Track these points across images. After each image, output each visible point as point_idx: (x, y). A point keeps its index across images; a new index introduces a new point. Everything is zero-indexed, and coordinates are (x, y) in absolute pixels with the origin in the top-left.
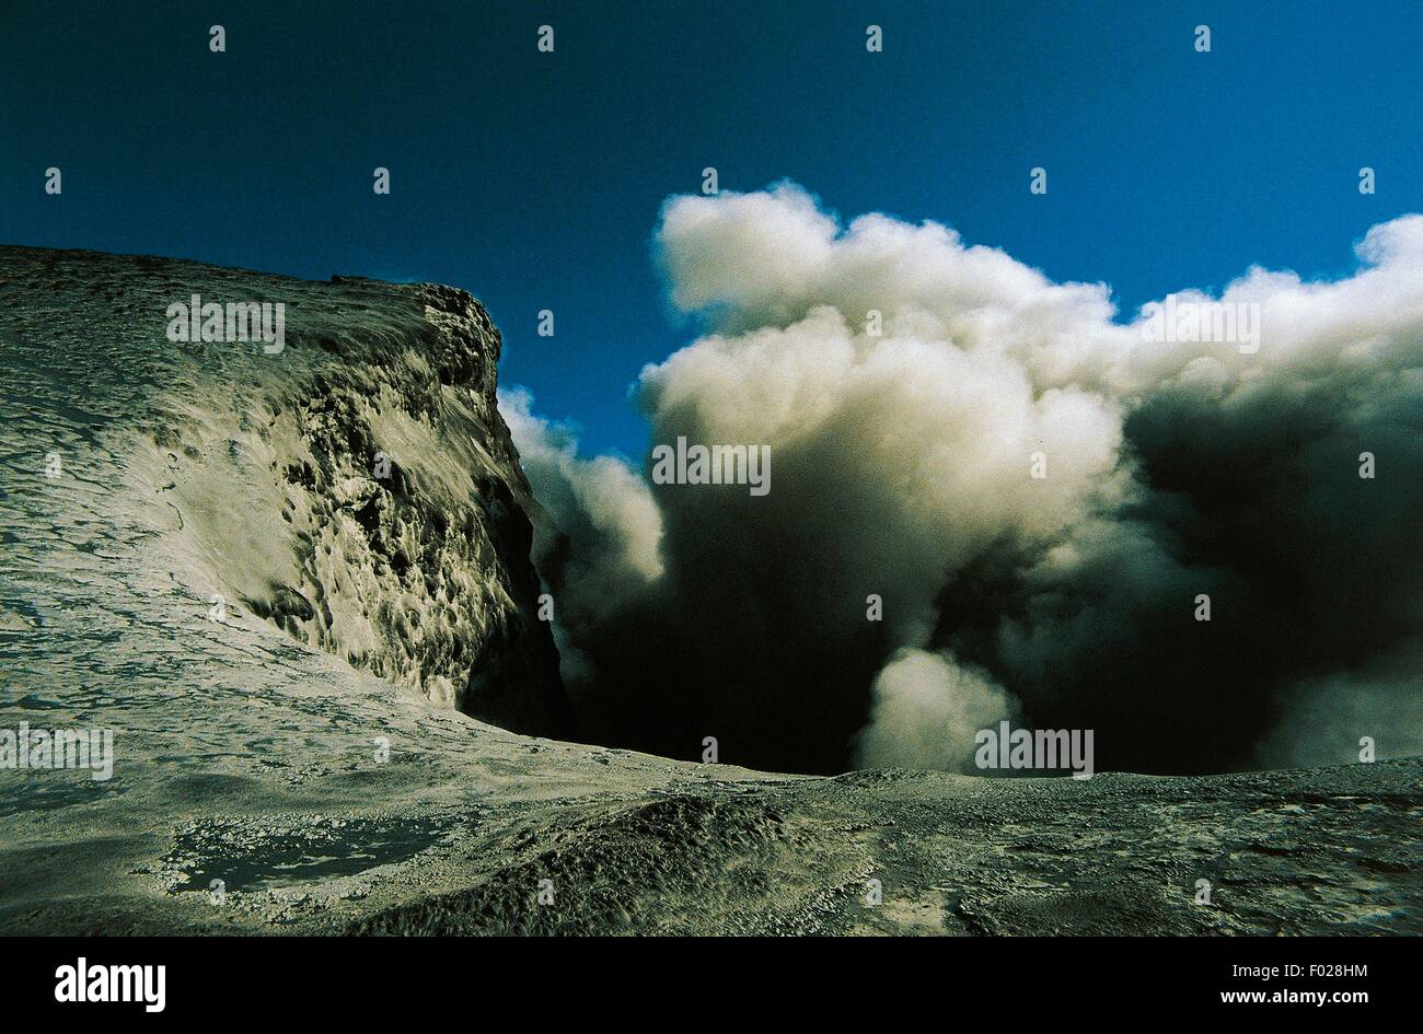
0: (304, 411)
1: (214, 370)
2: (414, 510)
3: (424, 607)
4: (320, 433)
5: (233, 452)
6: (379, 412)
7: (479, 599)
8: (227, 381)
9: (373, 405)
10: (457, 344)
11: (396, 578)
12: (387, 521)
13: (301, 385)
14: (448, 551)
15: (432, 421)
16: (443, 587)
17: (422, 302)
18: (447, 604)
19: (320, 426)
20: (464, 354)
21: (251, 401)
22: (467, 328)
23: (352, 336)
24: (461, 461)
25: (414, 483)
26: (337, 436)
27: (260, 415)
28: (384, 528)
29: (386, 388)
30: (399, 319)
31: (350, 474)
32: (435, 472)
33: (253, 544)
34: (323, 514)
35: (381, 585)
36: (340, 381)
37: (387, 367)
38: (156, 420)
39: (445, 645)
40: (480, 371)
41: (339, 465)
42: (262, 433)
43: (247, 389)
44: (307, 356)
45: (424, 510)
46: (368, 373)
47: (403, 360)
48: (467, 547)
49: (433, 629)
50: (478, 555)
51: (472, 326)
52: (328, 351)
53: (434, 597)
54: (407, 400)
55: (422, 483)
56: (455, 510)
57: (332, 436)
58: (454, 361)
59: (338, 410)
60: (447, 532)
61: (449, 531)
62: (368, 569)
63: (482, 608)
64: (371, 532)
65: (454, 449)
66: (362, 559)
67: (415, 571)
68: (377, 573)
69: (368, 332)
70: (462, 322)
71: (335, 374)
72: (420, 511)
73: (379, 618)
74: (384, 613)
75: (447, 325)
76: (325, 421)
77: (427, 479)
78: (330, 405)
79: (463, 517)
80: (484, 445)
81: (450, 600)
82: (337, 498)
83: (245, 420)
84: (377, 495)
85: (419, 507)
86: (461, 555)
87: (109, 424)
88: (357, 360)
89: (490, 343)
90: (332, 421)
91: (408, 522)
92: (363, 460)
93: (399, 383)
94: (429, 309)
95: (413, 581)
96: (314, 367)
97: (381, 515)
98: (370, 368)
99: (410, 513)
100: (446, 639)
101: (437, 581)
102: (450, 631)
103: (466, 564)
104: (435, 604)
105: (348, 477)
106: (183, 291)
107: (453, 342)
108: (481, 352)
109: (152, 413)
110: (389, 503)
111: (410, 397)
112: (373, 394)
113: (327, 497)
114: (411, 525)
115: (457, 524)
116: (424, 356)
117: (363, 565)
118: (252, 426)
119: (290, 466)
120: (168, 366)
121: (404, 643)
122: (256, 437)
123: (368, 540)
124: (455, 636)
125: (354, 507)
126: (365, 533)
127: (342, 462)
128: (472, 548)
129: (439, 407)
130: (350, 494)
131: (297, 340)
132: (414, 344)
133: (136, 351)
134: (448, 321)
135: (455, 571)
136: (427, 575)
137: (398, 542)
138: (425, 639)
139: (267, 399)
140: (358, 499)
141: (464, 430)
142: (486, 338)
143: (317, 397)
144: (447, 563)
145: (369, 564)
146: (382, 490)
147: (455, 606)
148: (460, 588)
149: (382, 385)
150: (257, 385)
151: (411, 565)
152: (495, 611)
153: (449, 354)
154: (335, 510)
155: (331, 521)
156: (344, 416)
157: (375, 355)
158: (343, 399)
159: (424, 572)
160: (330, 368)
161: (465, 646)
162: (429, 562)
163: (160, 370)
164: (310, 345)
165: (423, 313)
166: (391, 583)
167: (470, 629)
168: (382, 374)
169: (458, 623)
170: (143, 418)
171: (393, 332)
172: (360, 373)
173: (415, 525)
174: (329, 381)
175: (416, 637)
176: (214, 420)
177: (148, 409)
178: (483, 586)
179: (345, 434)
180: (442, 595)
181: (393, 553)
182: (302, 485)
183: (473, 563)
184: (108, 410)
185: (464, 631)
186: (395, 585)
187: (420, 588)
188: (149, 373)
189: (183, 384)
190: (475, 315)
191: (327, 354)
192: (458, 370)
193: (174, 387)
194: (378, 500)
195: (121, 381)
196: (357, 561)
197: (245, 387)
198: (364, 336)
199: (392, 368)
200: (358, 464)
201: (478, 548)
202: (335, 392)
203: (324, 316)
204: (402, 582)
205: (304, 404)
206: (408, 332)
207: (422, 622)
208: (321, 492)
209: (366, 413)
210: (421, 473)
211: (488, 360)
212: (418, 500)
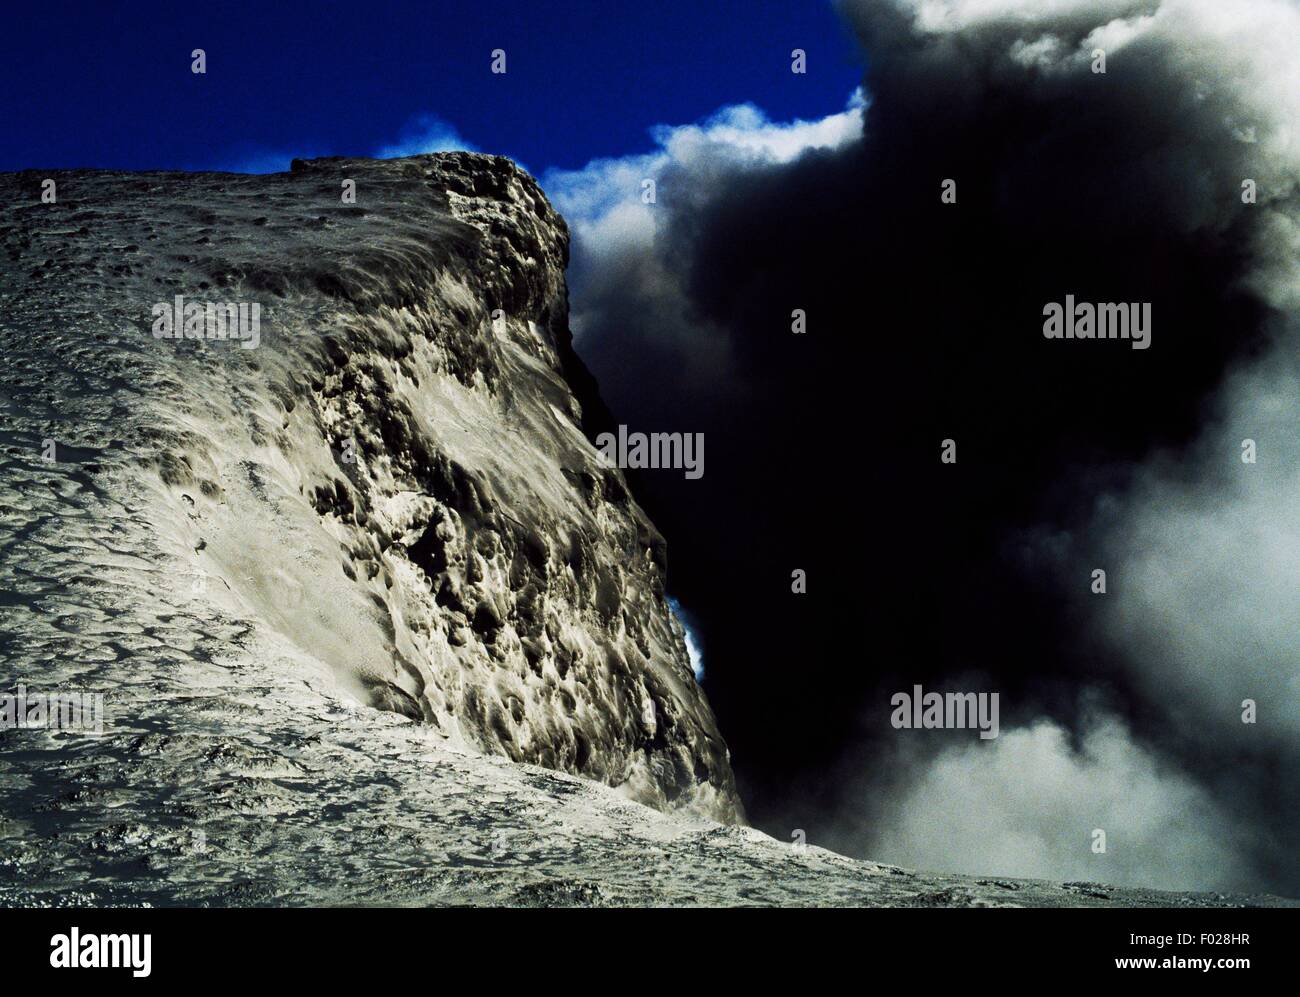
0: (318, 396)
1: (192, 352)
2: (496, 537)
3: (528, 687)
4: (338, 429)
5: (256, 482)
6: (416, 383)
7: (604, 669)
8: (214, 368)
9: (407, 372)
10: (500, 247)
11: (482, 647)
12: (458, 559)
13: (309, 357)
14: (551, 596)
15: (490, 385)
16: (549, 655)
17: (439, 186)
18: (559, 682)
19: (338, 416)
20: (513, 263)
21: (252, 394)
22: (513, 219)
23: (359, 264)
24: (543, 446)
25: (490, 494)
26: (365, 430)
27: (271, 416)
28: (455, 569)
29: (420, 341)
30: (417, 224)
31: (392, 489)
32: (517, 472)
33: (323, 619)
34: (371, 559)
35: (461, 661)
36: (359, 342)
37: (416, 307)
38: (155, 446)
39: (564, 746)
40: (541, 290)
41: (374, 476)
42: (282, 444)
43: (244, 376)
44: (301, 307)
45: (510, 534)
46: (392, 321)
47: (437, 292)
48: (577, 587)
49: (544, 725)
50: (593, 598)
51: (519, 215)
52: (330, 294)
53: (539, 672)
54: (452, 356)
55: (500, 491)
56: (552, 528)
57: (357, 431)
58: (499, 276)
59: (360, 389)
60: (547, 566)
61: (550, 564)
62: (439, 637)
63: (610, 683)
64: (435, 578)
65: (529, 427)
66: (430, 623)
67: (508, 634)
68: (454, 642)
69: (380, 254)
70: (504, 210)
71: (350, 332)
72: (504, 538)
73: (465, 712)
74: (472, 701)
75: (481, 219)
76: (343, 409)
77: (504, 483)
78: (350, 382)
79: (566, 540)
80: (568, 412)
81: (563, 674)
82: (384, 529)
83: (255, 426)
84: (437, 518)
85: (501, 530)
86: (570, 601)
87: (104, 461)
88: (375, 303)
89: (550, 239)
90: (354, 408)
91: (489, 556)
92: (408, 463)
93: (438, 331)
94: (454, 197)
95: (506, 650)
96: (318, 324)
97: (447, 550)
98: (394, 313)
99: (489, 541)
100: (564, 738)
101: (541, 646)
102: (568, 724)
103: (577, 614)
104: (542, 683)
105: (389, 494)
106: (100, 225)
107: (494, 247)
108: (540, 257)
109: (145, 435)
110: (457, 528)
111: (456, 351)
112: (405, 355)
113: (371, 530)
114: (494, 560)
115: (559, 552)
116: (464, 279)
117: (432, 631)
118: (267, 434)
119: (318, 489)
120: (136, 357)
121: (508, 749)
122: (274, 451)
123: (433, 591)
124: (577, 731)
125: (404, 540)
126: (426, 581)
127: (378, 471)
128: (585, 588)
129: (497, 360)
130: (396, 520)
131: (283, 283)
132: (447, 263)
133: (87, 339)
134: (481, 212)
135: (563, 628)
136: (525, 639)
137: (478, 589)
138: (534, 739)
139: (273, 388)
140: (409, 527)
141: (539, 394)
142: (542, 231)
143: (330, 373)
144: (551, 616)
145: (440, 629)
146: (443, 509)
147: (570, 684)
148: (575, 654)
149: (413, 337)
150: (254, 367)
151: (502, 625)
152: (631, 686)
153: (492, 268)
154: (383, 550)
155: (381, 568)
156: (371, 398)
157: (398, 291)
158: (366, 369)
159: (520, 634)
160: (340, 324)
161: (592, 746)
162: (527, 616)
163: (129, 364)
164: (303, 289)
165: (444, 205)
166: (476, 656)
167: (597, 719)
168: (412, 319)
169: (579, 710)
170: (138, 444)
171: (415, 248)
172: (381, 323)
173: (499, 559)
174: (345, 344)
175: (522, 738)
176: (219, 433)
177: (140, 429)
178: (607, 648)
179: (376, 425)
180: (549, 667)
181: (472, 608)
182: (336, 516)
183: (588, 612)
184: (91, 438)
185: (588, 722)
186: (481, 658)
187: (517, 659)
188: (117, 370)
189: (166, 383)
190: (522, 196)
191: (331, 300)
192: (507, 291)
193: (156, 389)
194: (440, 526)
195: (87, 390)
196: (423, 627)
197: (240, 373)
198: (375, 262)
199: (424, 307)
200: (401, 471)
201: (593, 588)
202: (355, 359)
203: (309, 237)
204: (492, 652)
205: (318, 387)
206: (434, 244)
207: (528, 714)
208: (362, 524)
209: (401, 388)
210: (496, 474)
211: (552, 270)
212: (498, 519)
